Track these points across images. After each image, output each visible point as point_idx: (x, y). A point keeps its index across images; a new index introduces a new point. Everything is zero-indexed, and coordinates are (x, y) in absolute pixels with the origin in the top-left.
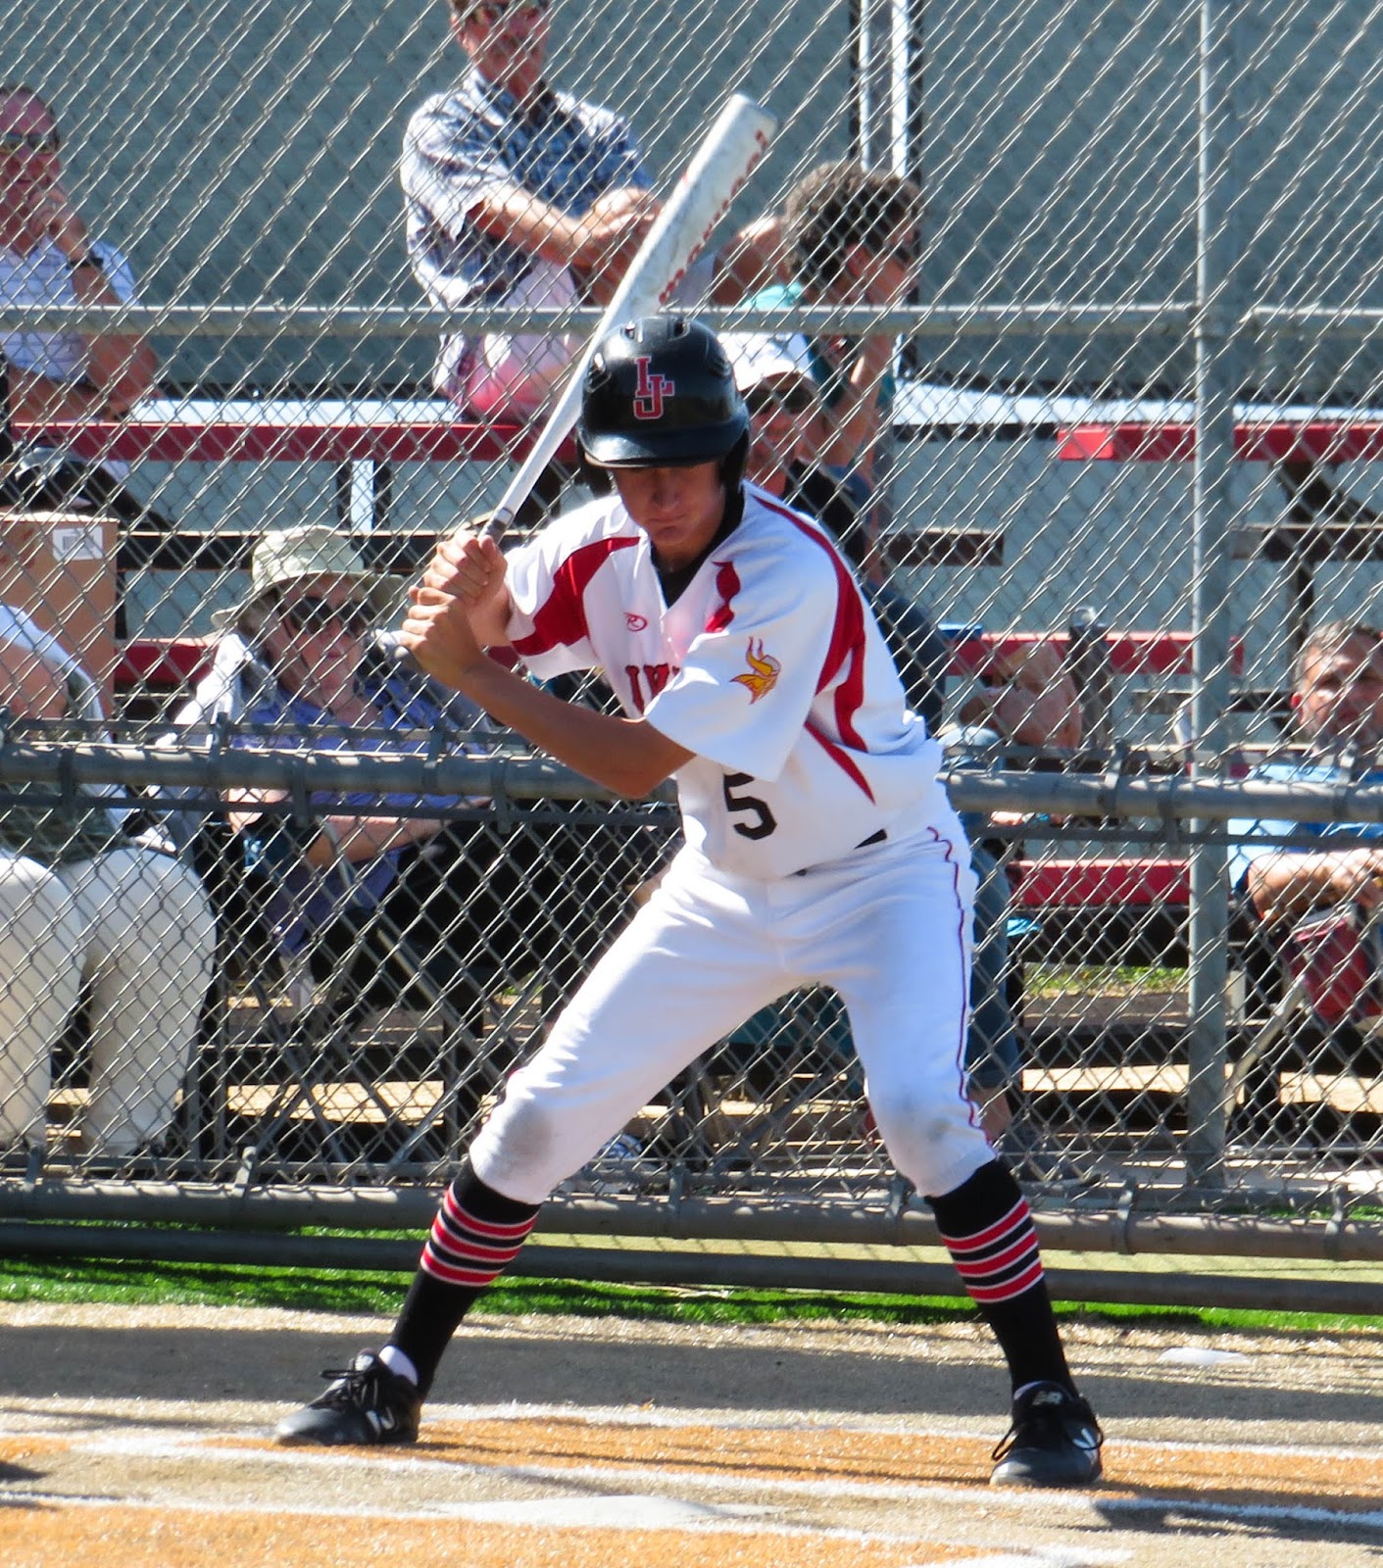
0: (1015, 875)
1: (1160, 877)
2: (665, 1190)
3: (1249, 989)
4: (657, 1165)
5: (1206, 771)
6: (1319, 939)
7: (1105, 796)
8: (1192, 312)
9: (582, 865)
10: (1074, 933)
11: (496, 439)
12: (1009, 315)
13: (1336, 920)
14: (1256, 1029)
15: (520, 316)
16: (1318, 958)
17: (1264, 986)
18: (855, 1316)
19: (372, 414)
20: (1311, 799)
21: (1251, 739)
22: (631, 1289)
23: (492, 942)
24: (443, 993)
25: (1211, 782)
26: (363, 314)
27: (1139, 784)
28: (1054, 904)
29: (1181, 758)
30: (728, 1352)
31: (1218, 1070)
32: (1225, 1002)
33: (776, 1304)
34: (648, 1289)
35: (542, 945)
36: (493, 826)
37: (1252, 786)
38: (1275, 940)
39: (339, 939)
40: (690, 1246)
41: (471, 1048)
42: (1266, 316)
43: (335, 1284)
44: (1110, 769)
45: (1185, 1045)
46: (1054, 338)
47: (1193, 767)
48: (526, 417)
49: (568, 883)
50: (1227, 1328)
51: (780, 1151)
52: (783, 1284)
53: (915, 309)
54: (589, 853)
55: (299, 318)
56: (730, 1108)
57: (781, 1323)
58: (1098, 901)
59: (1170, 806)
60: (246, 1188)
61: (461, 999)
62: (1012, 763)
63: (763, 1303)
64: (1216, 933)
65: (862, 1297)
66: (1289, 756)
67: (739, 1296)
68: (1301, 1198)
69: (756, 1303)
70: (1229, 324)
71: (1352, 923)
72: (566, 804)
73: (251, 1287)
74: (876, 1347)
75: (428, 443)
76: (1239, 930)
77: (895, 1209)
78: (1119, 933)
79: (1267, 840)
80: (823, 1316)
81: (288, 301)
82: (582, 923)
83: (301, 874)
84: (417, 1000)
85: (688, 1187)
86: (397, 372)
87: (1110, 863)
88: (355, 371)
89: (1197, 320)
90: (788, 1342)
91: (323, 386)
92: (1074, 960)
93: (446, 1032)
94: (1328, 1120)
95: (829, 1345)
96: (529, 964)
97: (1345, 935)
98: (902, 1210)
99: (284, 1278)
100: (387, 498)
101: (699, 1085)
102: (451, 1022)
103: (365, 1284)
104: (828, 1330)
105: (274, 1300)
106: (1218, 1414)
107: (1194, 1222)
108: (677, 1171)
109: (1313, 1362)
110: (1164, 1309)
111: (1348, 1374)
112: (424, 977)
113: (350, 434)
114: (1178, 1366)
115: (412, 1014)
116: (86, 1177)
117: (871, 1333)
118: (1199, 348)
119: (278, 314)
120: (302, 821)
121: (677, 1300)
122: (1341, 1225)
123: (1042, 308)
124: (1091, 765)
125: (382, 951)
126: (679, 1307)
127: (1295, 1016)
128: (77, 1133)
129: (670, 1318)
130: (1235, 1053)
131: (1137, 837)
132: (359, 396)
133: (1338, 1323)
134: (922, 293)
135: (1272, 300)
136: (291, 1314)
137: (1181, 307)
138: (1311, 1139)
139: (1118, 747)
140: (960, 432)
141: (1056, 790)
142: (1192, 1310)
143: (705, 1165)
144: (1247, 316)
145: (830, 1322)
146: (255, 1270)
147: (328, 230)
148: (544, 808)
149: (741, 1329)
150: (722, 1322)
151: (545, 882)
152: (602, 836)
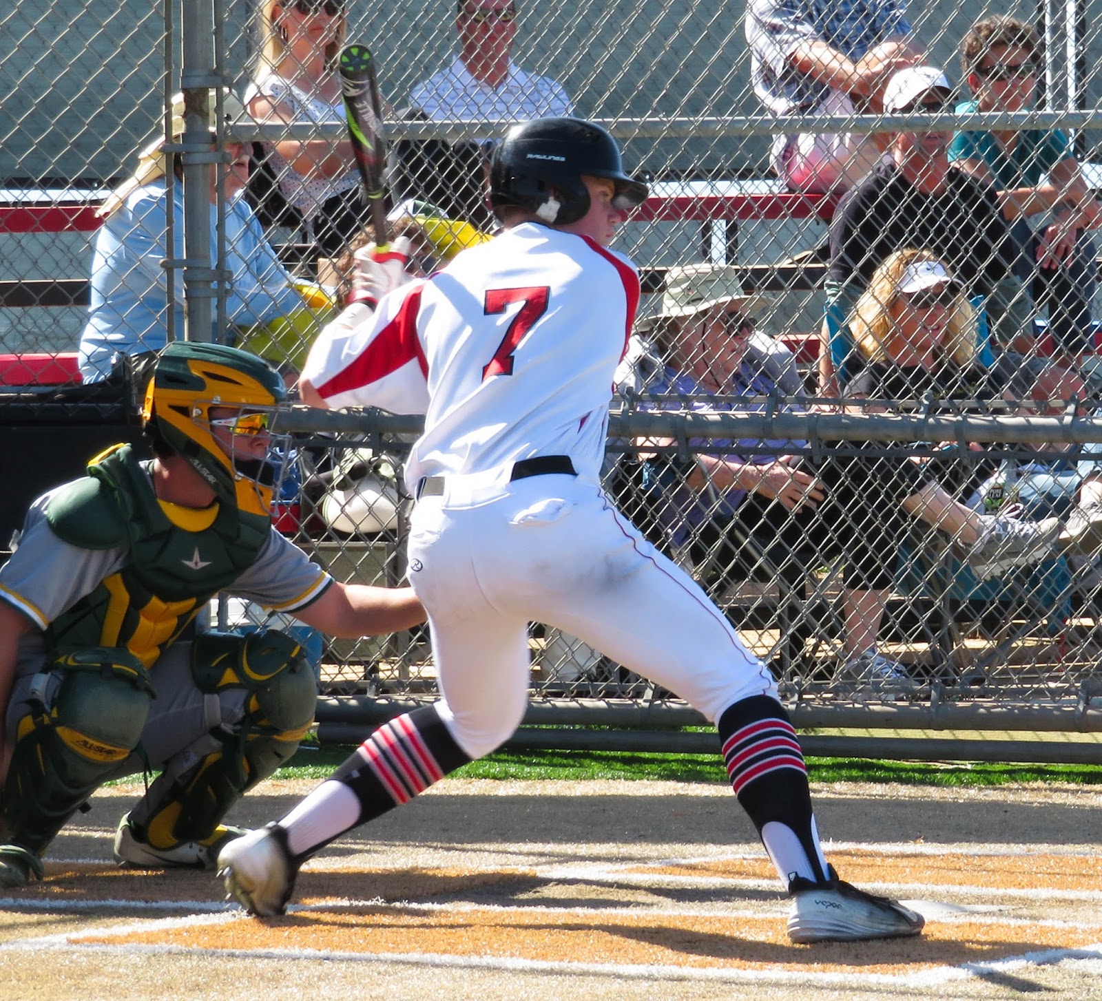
2: (928, 698)
4: (922, 682)
9: (870, 484)
11: (808, 204)
18: (1056, 780)
19: (727, 189)
22: (906, 764)
23: (810, 536)
24: (779, 570)
26: (718, 122)
30: (972, 805)
33: (1003, 773)
34: (918, 764)
35: (844, 538)
39: (709, 536)
40: (945, 735)
41: (798, 606)
43: (711, 764)
48: (827, 189)
49: (860, 496)
51: (1003, 672)
52: (1008, 759)
53: (1083, 111)
54: (874, 476)
55: (676, 125)
56: (971, 644)
57: (1006, 785)
60: (651, 702)
61: (791, 574)
63: (995, 772)
65: (1060, 767)
67: (979, 768)
69: (989, 772)
72: (858, 444)
73: (655, 768)
74: (1070, 800)
75: (762, 206)
77: (1081, 708)
80: (1034, 779)
81: (667, 115)
82: (870, 522)
83: (683, 495)
84: (762, 576)
85: (943, 696)
86: (741, 160)
88: (713, 160)
90: (1011, 798)
91: (692, 171)
93: (782, 596)
95: (1038, 799)
96: (836, 551)
98: (1085, 709)
99: (676, 761)
100: (736, 243)
101: (949, 629)
102: (785, 589)
104: (1039, 789)
105: (672, 776)
108: (936, 686)
112: (766, 560)
113: (710, 202)
115: (759, 585)
116: (545, 696)
117: (1066, 791)
119: (662, 123)
120: (683, 458)
121: (937, 771)
125: (738, 544)
126: (939, 775)
128: (538, 668)
129: (932, 784)
132: (716, 177)
134: (1088, 101)
136: (681, 784)
143: (954, 681)
145: (1039, 784)
146: (659, 755)
147: (693, 67)
148: (844, 447)
149: (980, 789)
150: (967, 785)
151: (845, 496)
152: (882, 465)
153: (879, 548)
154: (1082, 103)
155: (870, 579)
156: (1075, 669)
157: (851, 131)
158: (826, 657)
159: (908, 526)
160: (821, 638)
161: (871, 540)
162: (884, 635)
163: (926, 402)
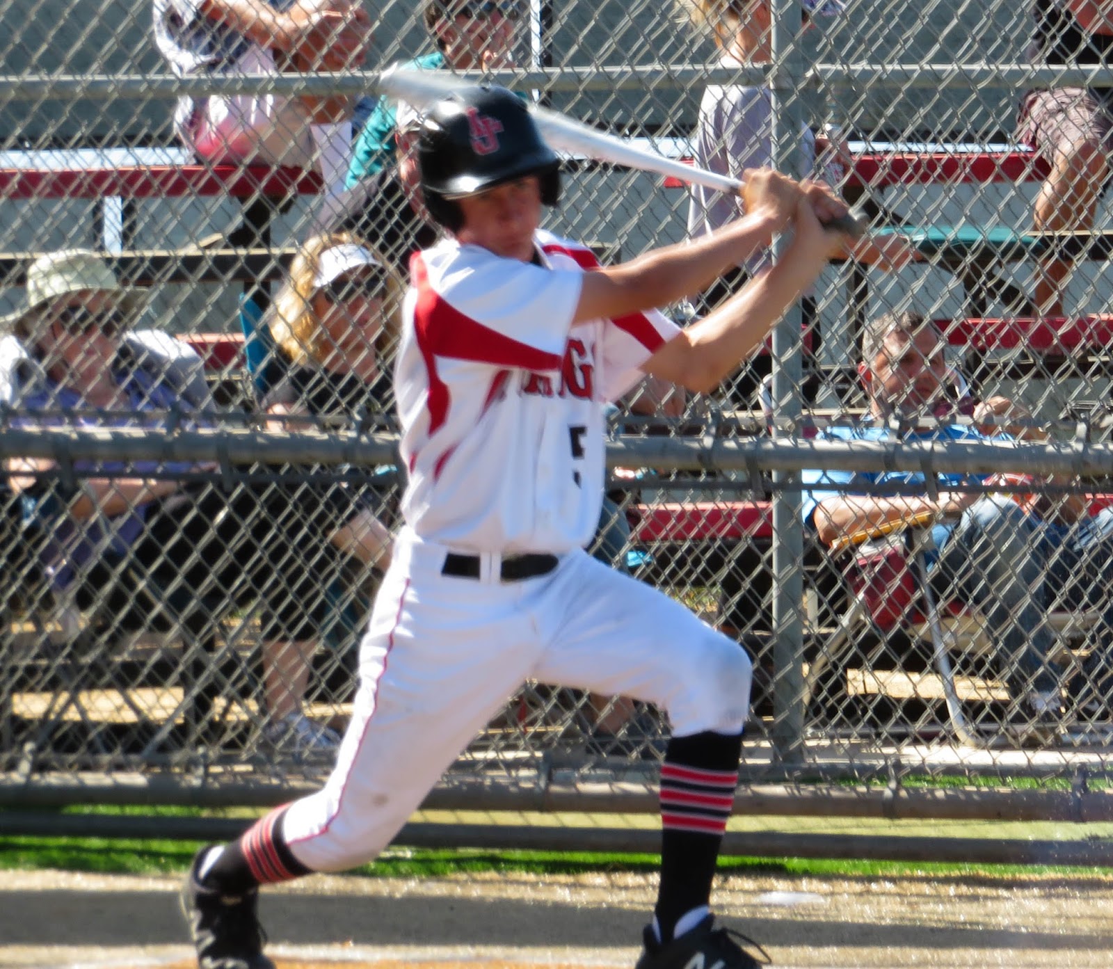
0: (634, 518)
1: (748, 517)
3: (820, 603)
5: (784, 434)
6: (874, 564)
7: (704, 455)
8: (767, 69)
9: (291, 515)
10: (681, 563)
11: (217, 179)
12: (623, 73)
13: (888, 549)
14: (826, 636)
15: (235, 81)
16: (875, 581)
17: (832, 602)
18: (512, 869)
19: (119, 159)
20: (866, 454)
21: (820, 407)
24: (181, 620)
25: (786, 442)
26: (109, 82)
27: (730, 444)
28: (665, 539)
29: (764, 423)
30: (411, 901)
31: (797, 670)
32: (802, 614)
33: (448, 861)
35: (259, 579)
36: (220, 486)
37: (820, 443)
38: (840, 566)
39: (99, 577)
41: (203, 660)
42: (824, 72)
43: (100, 851)
44: (708, 433)
45: (771, 650)
46: (658, 91)
47: (773, 430)
48: (241, 162)
49: (279, 530)
50: (808, 874)
52: (454, 846)
53: (548, 70)
54: (296, 506)
55: (60, 86)
57: (453, 877)
58: (699, 537)
59: (754, 462)
60: (28, 777)
61: (195, 623)
62: (629, 430)
63: (439, 860)
64: (793, 561)
65: (518, 854)
66: (849, 420)
67: (421, 856)
68: (863, 769)
69: (433, 862)
70: (796, 79)
71: (901, 551)
72: (276, 467)
73: (32, 855)
74: (528, 894)
75: (163, 183)
76: (812, 557)
77: (542, 784)
78: (716, 563)
79: (833, 486)
80: (486, 869)
82: (290, 562)
83: (67, 528)
84: (161, 624)
86: (138, 126)
87: (708, 507)
88: (105, 126)
89: (770, 76)
90: (458, 891)
91: (80, 139)
92: (681, 584)
93: (185, 648)
94: (885, 707)
95: (492, 893)
96: (249, 596)
97: (895, 560)
98: (547, 785)
99: (59, 848)
100: (131, 228)
102: (188, 639)
103: (122, 851)
104: (491, 882)
105: (49, 864)
106: (799, 942)
107: (779, 790)
109: (874, 899)
110: (756, 860)
111: (903, 909)
112: (167, 607)
113: (101, 176)
114: (769, 906)
115: (158, 635)
117: (525, 883)
118: (773, 98)
119: (43, 83)
120: (67, 485)
122: (895, 792)
123: (648, 68)
124: (692, 430)
125: (131, 585)
127: (857, 625)
129: (366, 875)
130: (810, 656)
131: (729, 485)
132: (109, 145)
133: (895, 869)
134: (554, 56)
135: (830, 59)
136: (63, 875)
137: (759, 65)
138: (871, 722)
139: (713, 415)
140: (586, 165)
141: (664, 451)
142: (778, 861)
144: (810, 74)
145: (491, 875)
146: (35, 841)
148: (260, 471)
149: (422, 881)
150: (406, 877)
151: (261, 529)
152: (306, 493)
153: (301, 592)
154: (547, 60)
155: (291, 628)
156: (537, 736)
157: (270, 92)
158: (239, 722)
159: (337, 566)
160: (231, 700)
161: (291, 581)
162: (307, 695)
163: (358, 418)
